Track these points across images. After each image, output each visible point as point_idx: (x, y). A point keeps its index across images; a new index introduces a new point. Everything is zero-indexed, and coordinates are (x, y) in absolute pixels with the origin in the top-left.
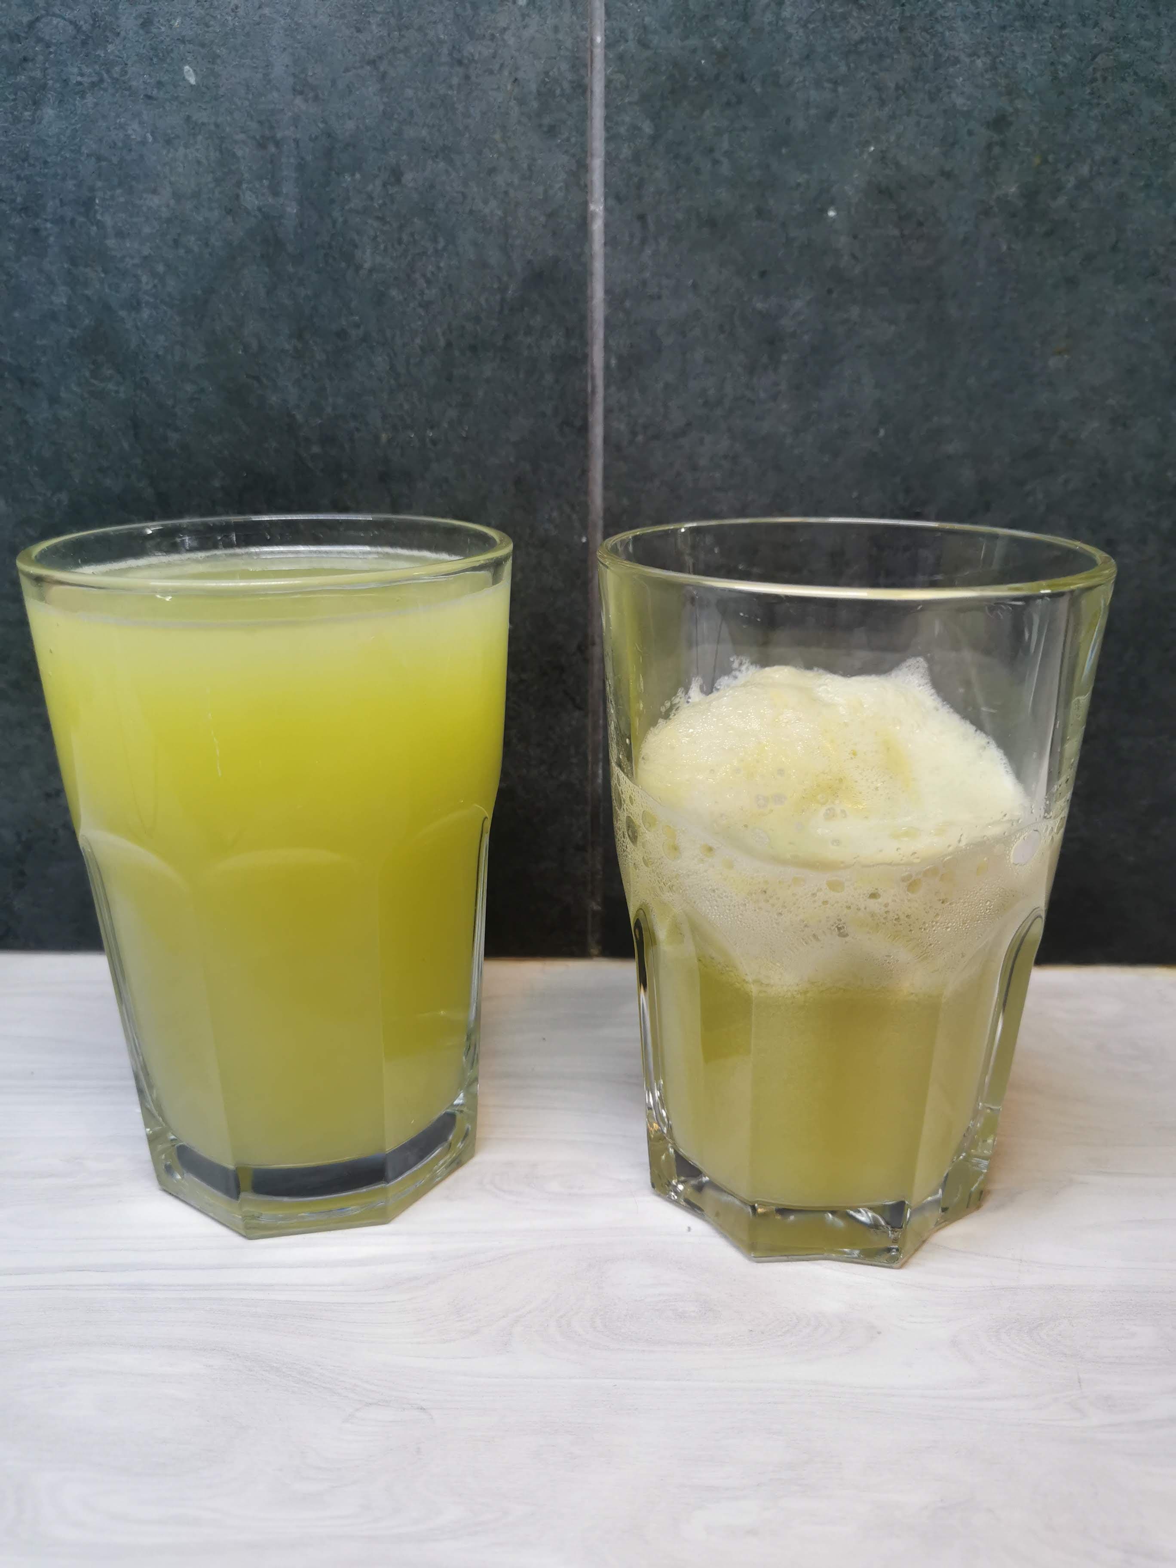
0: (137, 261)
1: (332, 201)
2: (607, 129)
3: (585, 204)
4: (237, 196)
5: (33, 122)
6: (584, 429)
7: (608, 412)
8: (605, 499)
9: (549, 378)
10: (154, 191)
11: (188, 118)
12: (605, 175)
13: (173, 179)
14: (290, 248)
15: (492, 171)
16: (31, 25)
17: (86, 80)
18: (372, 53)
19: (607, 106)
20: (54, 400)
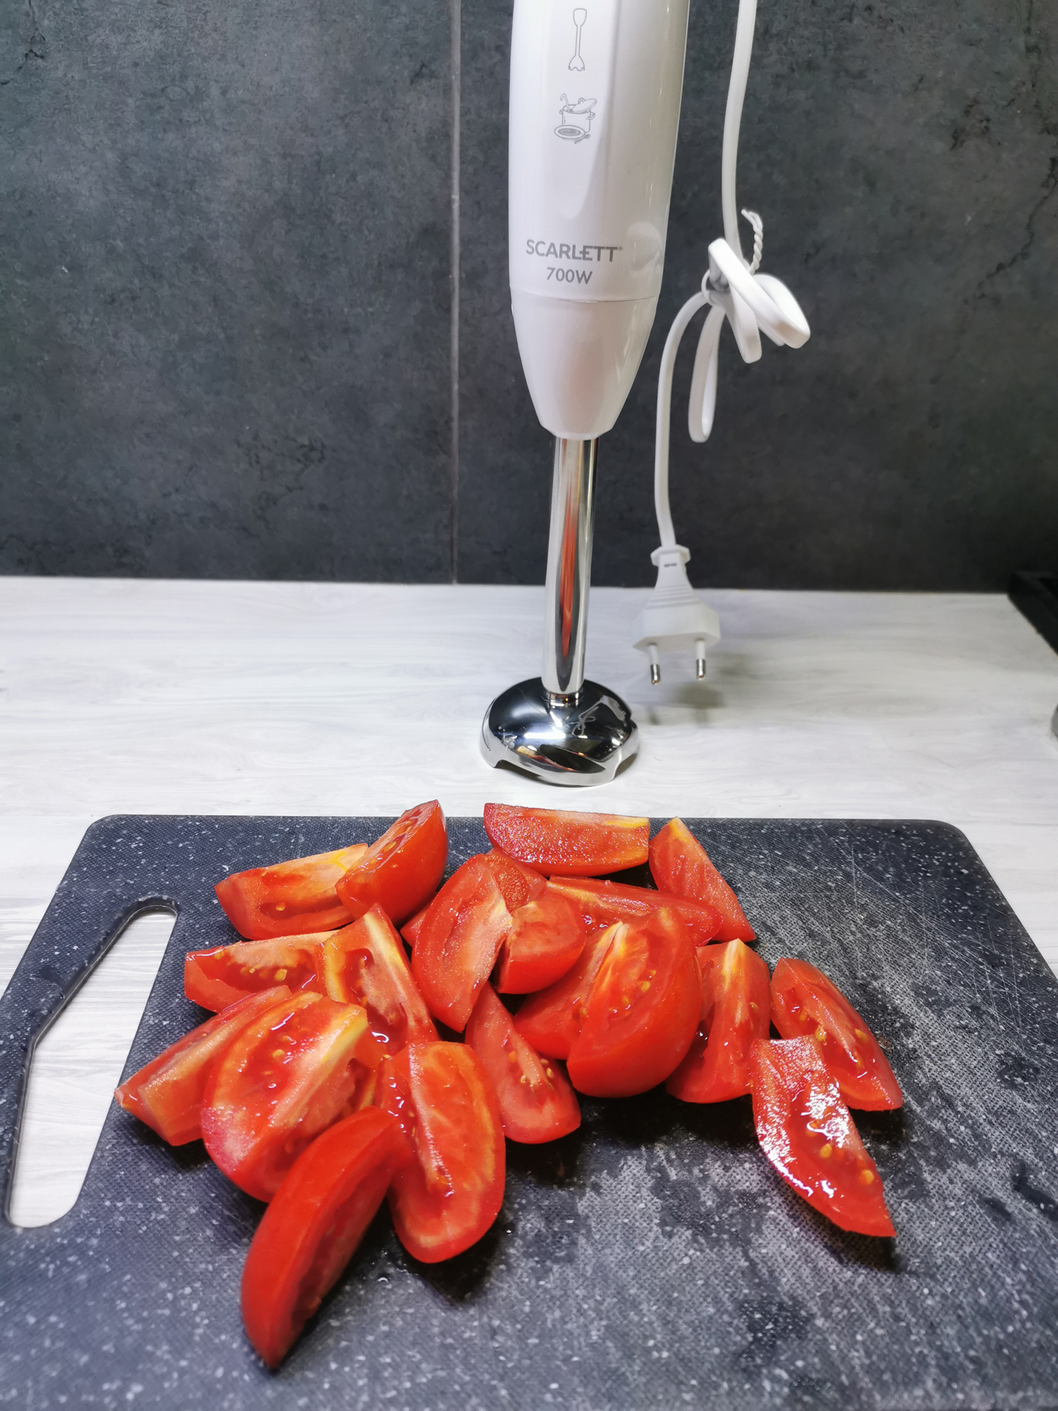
0: (217, 214)
1: (320, 188)
2: (461, 158)
3: (450, 195)
4: (271, 183)
5: (163, 140)
6: (449, 310)
7: (461, 301)
8: (460, 347)
9: (431, 283)
10: (226, 179)
11: (245, 143)
12: (460, 181)
13: (237, 173)
14: (299, 212)
15: (403, 176)
16: (163, 90)
17: (192, 120)
18: (341, 113)
19: (462, 145)
20: (171, 285)
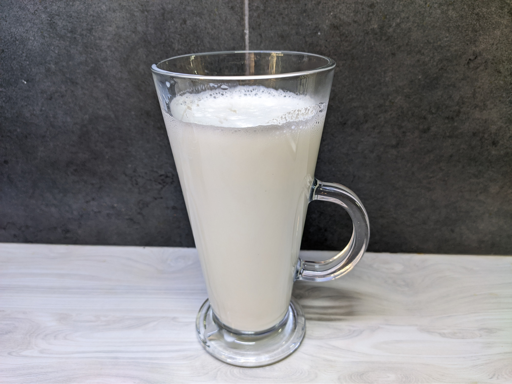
1: (165, 29)
3: (243, 30)
4: (136, 28)
12: (249, 22)
13: (116, 22)
